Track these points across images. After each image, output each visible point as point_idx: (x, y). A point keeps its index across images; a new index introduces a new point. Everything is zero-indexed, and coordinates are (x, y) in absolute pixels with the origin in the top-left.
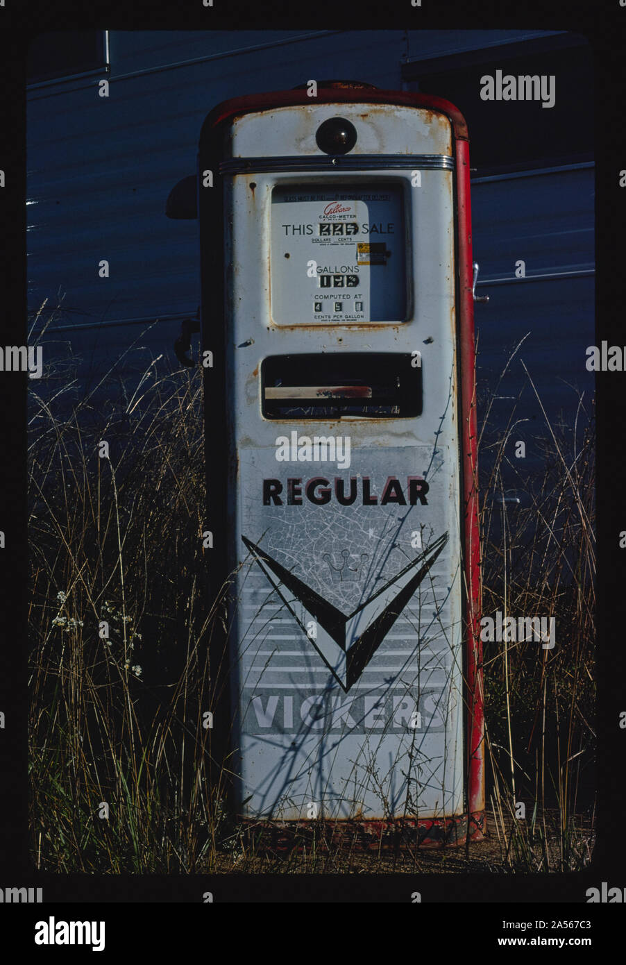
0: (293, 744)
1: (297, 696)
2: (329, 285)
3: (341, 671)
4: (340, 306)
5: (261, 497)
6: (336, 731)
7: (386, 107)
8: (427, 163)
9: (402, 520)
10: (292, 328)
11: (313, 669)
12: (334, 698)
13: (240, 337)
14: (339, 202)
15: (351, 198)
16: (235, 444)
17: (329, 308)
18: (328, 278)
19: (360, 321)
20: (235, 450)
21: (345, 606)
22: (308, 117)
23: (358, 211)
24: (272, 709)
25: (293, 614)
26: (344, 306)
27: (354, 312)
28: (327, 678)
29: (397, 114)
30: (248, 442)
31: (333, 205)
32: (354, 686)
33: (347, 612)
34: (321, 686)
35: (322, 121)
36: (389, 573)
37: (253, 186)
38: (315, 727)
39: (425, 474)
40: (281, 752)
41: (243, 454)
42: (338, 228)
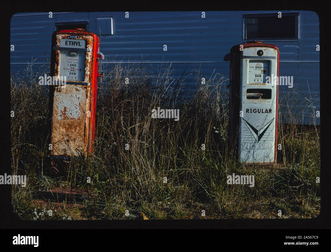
0: (249, 151)
1: (250, 143)
2: (256, 77)
3: (257, 139)
4: (258, 80)
5: (246, 111)
6: (256, 149)
7: (268, 48)
8: (274, 58)
9: (267, 116)
10: (252, 84)
11: (253, 139)
12: (256, 144)
13: (243, 85)
14: (259, 63)
15: (261, 62)
16: (242, 103)
17: (256, 80)
18: (256, 75)
19: (261, 83)
20: (242, 104)
21: (258, 129)
22: (256, 49)
23: (262, 65)
24: (246, 146)
25: (250, 130)
26: (259, 80)
27: (260, 81)
28: (255, 140)
29: (270, 49)
30: (244, 103)
31: (257, 63)
32: (259, 142)
33: (258, 130)
34: (254, 142)
35: (258, 50)
36: (265, 124)
37: (246, 61)
38: (253, 148)
39: (271, 108)
40: (247, 152)
41: (243, 105)
42: (258, 67)
